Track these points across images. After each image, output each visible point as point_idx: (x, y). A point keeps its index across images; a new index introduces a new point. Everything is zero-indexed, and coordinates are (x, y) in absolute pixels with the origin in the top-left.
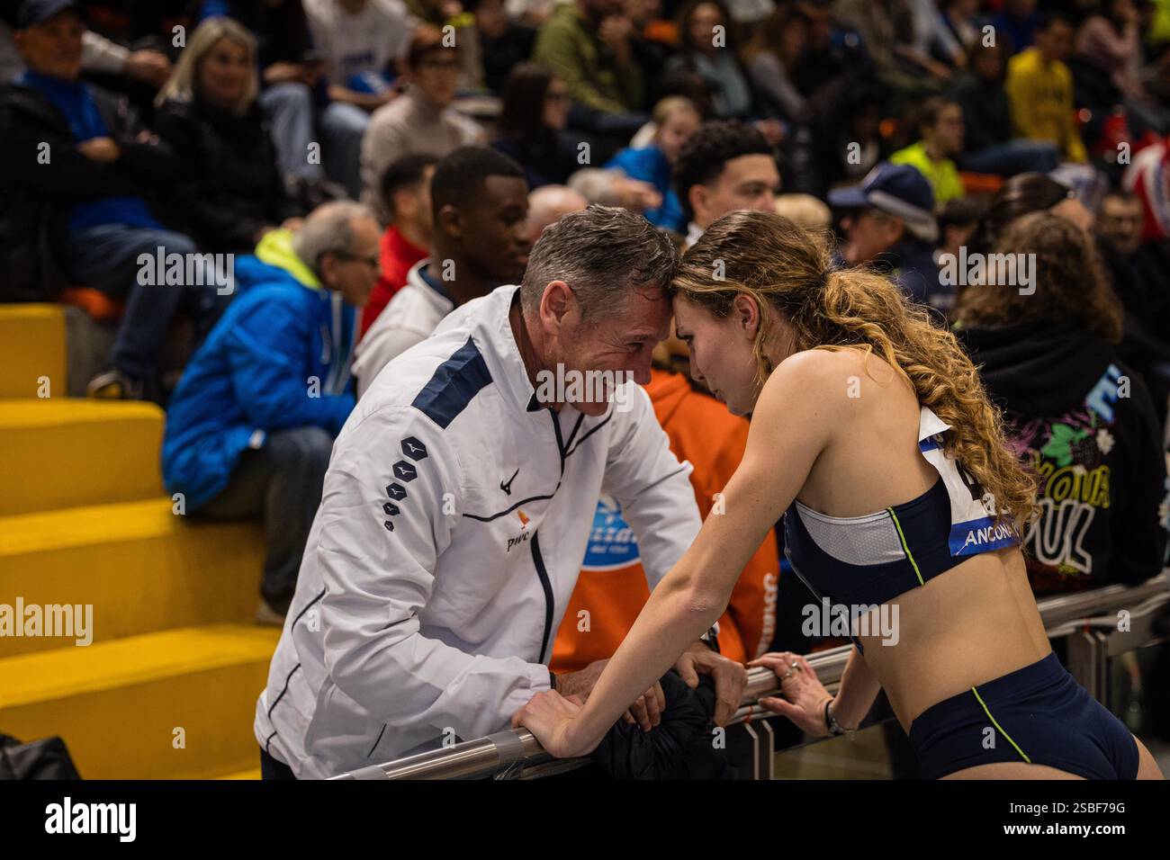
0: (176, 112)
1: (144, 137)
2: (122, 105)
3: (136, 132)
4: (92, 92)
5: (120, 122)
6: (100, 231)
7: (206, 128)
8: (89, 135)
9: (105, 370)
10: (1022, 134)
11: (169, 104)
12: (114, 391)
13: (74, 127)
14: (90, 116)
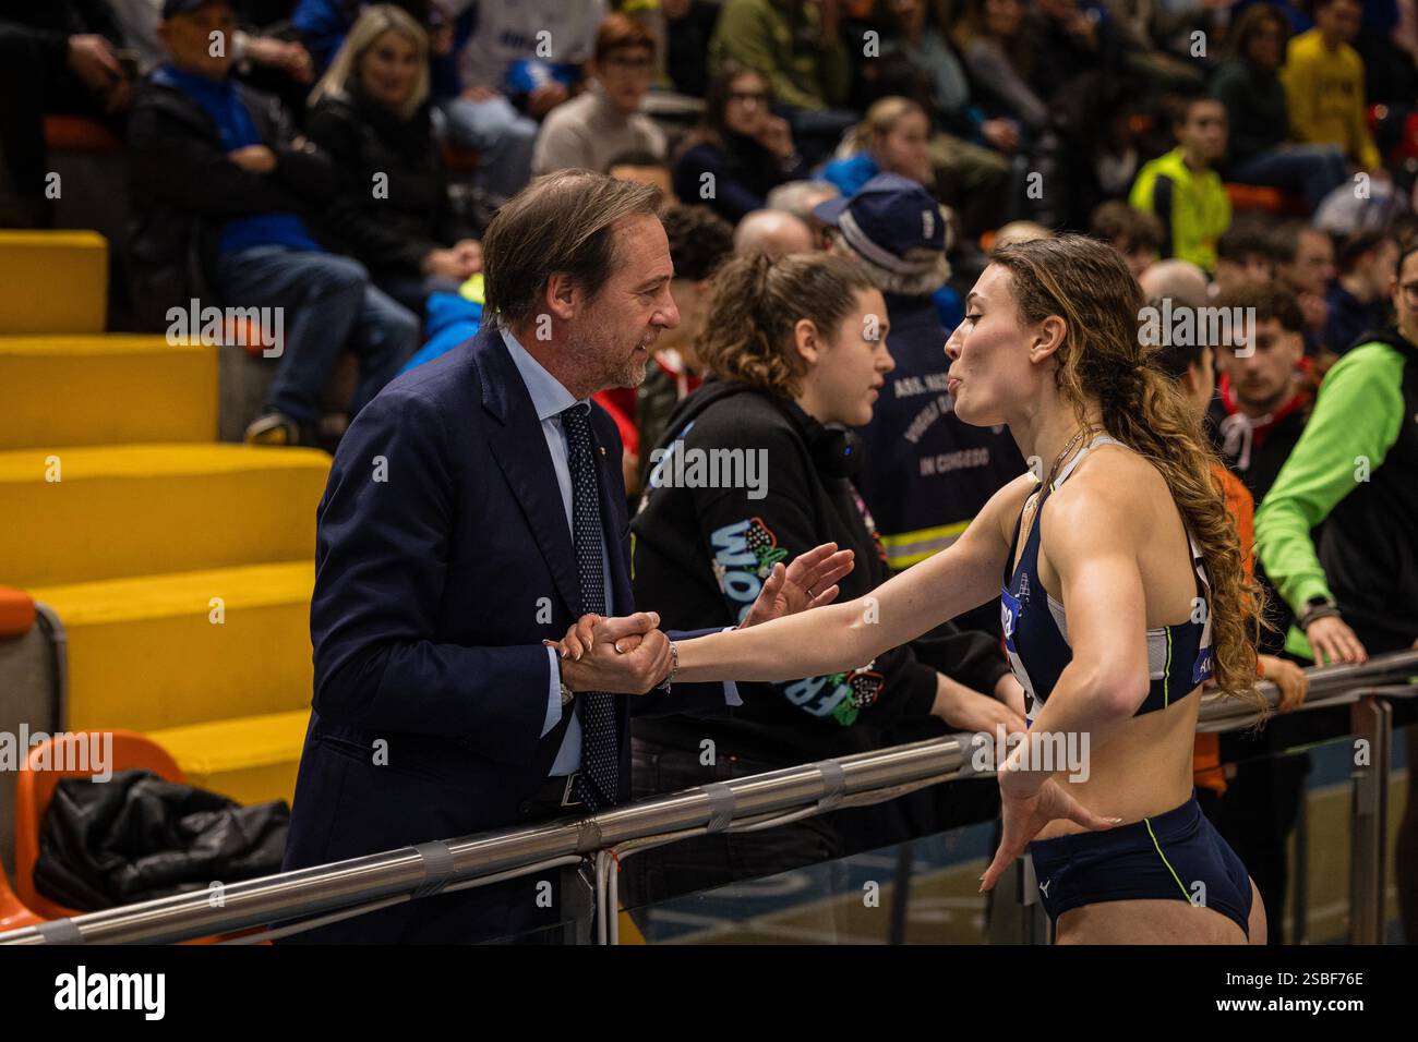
0: (336, 111)
1: (299, 144)
2: (272, 106)
3: (290, 139)
4: (240, 90)
5: (272, 126)
6: (256, 253)
7: (368, 132)
8: (241, 144)
9: (266, 412)
10: (1298, 138)
11: (326, 103)
12: (279, 435)
13: (225, 133)
14: (239, 119)
